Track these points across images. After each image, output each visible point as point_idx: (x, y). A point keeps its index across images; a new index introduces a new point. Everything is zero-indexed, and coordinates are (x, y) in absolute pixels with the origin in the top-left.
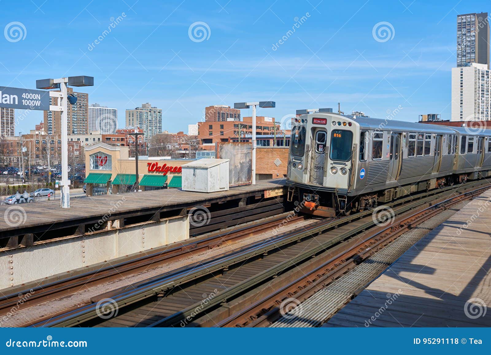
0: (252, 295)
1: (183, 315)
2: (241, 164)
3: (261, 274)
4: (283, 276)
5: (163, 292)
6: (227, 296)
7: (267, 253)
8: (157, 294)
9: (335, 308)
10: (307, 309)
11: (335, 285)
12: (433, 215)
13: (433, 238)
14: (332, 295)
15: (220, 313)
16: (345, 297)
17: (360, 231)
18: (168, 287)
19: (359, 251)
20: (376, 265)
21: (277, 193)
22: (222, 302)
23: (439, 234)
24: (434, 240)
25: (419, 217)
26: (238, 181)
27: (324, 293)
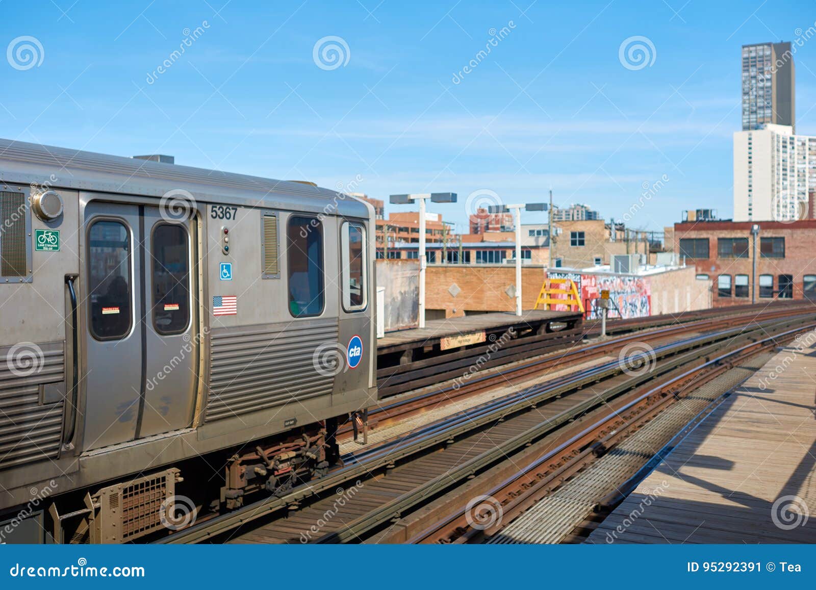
0: (440, 506)
1: (339, 537)
2: (402, 294)
3: (449, 474)
4: (484, 476)
5: (297, 503)
6: (401, 508)
7: (453, 440)
8: (288, 505)
9: (570, 525)
10: (527, 528)
11: (567, 490)
12: (712, 377)
13: (722, 415)
14: (564, 506)
15: (393, 534)
16: (584, 509)
17: (598, 404)
18: (305, 494)
19: (599, 436)
20: (628, 458)
21: (460, 342)
22: (394, 517)
23: (733, 408)
24: (724, 418)
25: (690, 380)
26: (398, 321)
27: (550, 502)
